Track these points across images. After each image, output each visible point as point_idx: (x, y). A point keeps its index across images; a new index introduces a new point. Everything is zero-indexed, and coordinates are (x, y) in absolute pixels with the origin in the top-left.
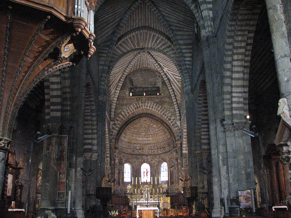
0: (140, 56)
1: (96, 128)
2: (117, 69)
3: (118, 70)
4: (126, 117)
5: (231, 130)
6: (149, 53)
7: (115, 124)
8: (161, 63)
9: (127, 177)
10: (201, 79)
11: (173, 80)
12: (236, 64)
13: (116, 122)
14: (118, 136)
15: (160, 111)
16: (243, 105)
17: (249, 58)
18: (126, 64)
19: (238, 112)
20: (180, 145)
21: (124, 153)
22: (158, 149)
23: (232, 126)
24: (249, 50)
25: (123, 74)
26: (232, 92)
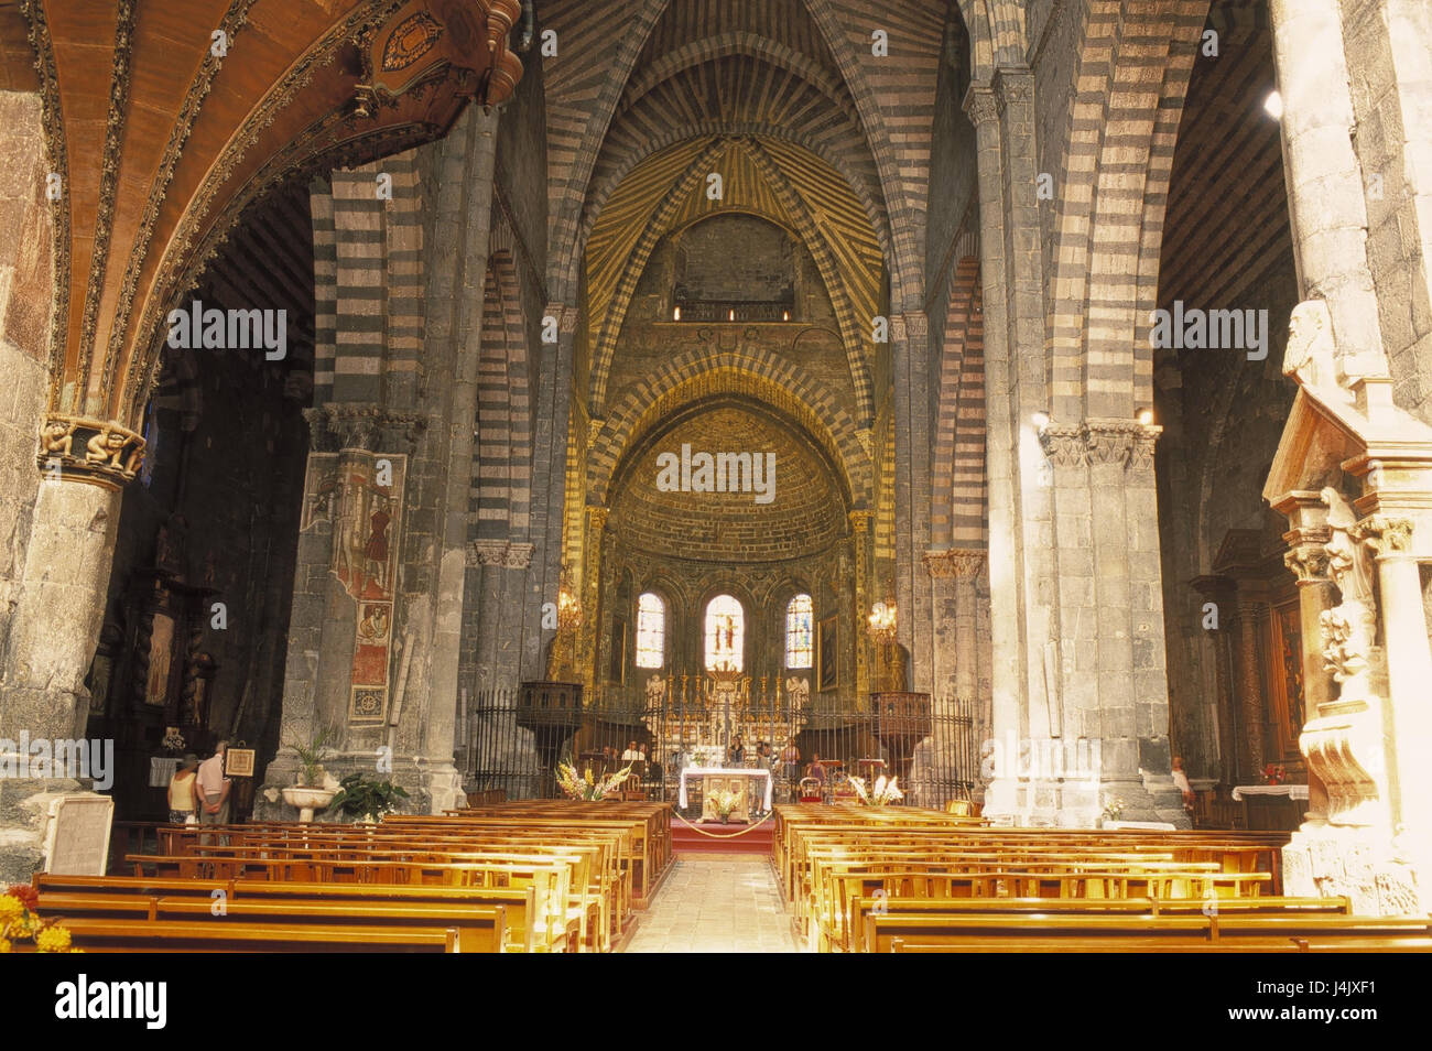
0: (718, 155)
1: (527, 439)
2: (623, 206)
3: (626, 210)
4: (653, 405)
5: (1075, 456)
6: (759, 146)
7: (605, 431)
8: (804, 191)
9: (650, 651)
10: (961, 252)
11: (850, 260)
12: (1109, 186)
13: (614, 425)
14: (618, 480)
15: (793, 385)
16: (1128, 359)
17: (1165, 163)
18: (658, 189)
19: (1108, 386)
20: (864, 528)
21: (641, 551)
22: (777, 540)
23: (1080, 445)
24: (1169, 129)
25: (649, 227)
26: (1087, 303)
